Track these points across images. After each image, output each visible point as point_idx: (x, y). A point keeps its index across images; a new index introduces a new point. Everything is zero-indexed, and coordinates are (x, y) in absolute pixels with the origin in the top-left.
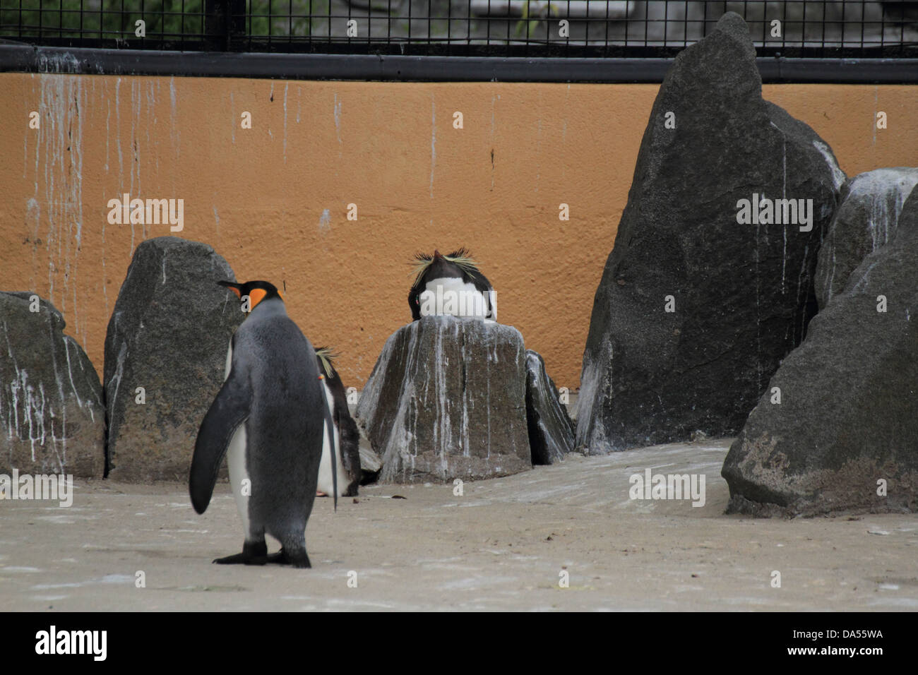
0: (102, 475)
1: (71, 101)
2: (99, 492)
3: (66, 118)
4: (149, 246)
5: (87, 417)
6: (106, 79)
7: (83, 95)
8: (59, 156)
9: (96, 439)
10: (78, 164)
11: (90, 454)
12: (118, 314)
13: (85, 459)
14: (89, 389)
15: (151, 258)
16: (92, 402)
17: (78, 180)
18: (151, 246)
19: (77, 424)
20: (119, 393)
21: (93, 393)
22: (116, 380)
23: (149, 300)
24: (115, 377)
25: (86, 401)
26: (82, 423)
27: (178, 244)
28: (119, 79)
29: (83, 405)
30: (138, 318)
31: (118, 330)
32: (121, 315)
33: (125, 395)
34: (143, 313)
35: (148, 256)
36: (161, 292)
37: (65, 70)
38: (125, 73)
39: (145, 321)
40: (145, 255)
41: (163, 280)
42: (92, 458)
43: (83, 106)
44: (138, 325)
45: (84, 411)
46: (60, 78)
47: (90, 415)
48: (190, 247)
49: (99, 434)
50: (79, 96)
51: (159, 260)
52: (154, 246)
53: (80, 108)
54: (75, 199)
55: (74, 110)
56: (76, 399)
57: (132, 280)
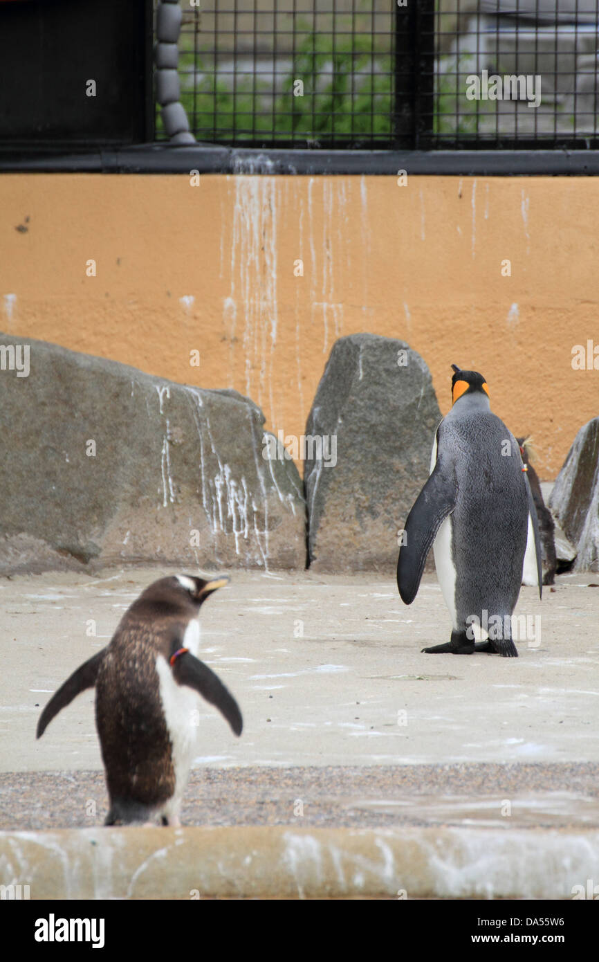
0: (304, 566)
1: (265, 201)
2: (301, 583)
3: (260, 219)
4: (345, 343)
5: (288, 511)
6: (298, 180)
7: (277, 196)
8: (254, 256)
9: (297, 531)
10: (273, 264)
11: (291, 546)
12: (317, 409)
13: (287, 552)
14: (290, 483)
15: (348, 354)
16: (293, 495)
17: (272, 279)
18: (347, 343)
19: (278, 517)
20: (319, 486)
21: (294, 487)
22: (315, 474)
23: (345, 396)
24: (314, 471)
25: (287, 495)
26: (284, 516)
27: (373, 341)
28: (312, 180)
29: (284, 498)
30: (336, 413)
31: (317, 425)
32: (320, 411)
33: (325, 489)
34: (341, 408)
35: (345, 352)
36: (358, 388)
37: (260, 171)
38: (318, 173)
39: (343, 417)
40: (342, 352)
41: (359, 376)
42: (294, 550)
43: (277, 206)
44: (336, 420)
45: (286, 505)
46: (254, 180)
47: (291, 508)
48: (386, 343)
49: (300, 527)
50: (273, 197)
51: (356, 356)
52: (351, 343)
53: (274, 209)
54: (269, 297)
55: (268, 211)
56: (277, 493)
57: (330, 377)
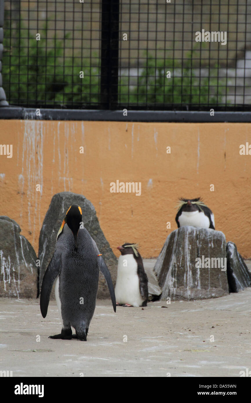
0: (36, 296)
1: (38, 132)
2: (33, 305)
3: (36, 139)
4: (57, 196)
5: (29, 271)
6: (53, 123)
7: (43, 129)
8: (33, 156)
9: (33, 281)
10: (41, 159)
11: (30, 287)
12: (44, 226)
13: (28, 290)
14: (31, 259)
15: (58, 201)
16: (32, 264)
17: (41, 166)
18: (58, 196)
19: (25, 274)
20: (44, 260)
21: (33, 261)
22: (42, 255)
23: (56, 220)
24: (42, 253)
25: (29, 264)
26: (28, 274)
27: (69, 195)
28: (59, 123)
29: (28, 266)
30: (52, 227)
31: (44, 233)
32: (45, 226)
33: (46, 262)
34: (54, 226)
35: (57, 200)
36: (62, 216)
37: (36, 118)
38: (62, 119)
39: (55, 229)
40: (56, 200)
41: (62, 211)
42: (32, 289)
43: (43, 134)
44: (52, 231)
45: (28, 269)
46: (33, 122)
47: (31, 270)
48: (75, 196)
49: (35, 278)
50: (42, 130)
51: (61, 202)
52: (59, 196)
53: (42, 135)
54: (39, 175)
55: (39, 136)
56: (24, 263)
57: (50, 211)
